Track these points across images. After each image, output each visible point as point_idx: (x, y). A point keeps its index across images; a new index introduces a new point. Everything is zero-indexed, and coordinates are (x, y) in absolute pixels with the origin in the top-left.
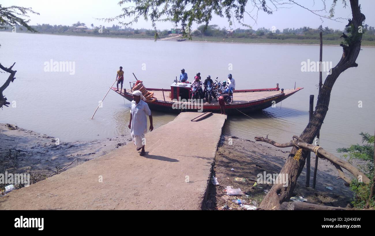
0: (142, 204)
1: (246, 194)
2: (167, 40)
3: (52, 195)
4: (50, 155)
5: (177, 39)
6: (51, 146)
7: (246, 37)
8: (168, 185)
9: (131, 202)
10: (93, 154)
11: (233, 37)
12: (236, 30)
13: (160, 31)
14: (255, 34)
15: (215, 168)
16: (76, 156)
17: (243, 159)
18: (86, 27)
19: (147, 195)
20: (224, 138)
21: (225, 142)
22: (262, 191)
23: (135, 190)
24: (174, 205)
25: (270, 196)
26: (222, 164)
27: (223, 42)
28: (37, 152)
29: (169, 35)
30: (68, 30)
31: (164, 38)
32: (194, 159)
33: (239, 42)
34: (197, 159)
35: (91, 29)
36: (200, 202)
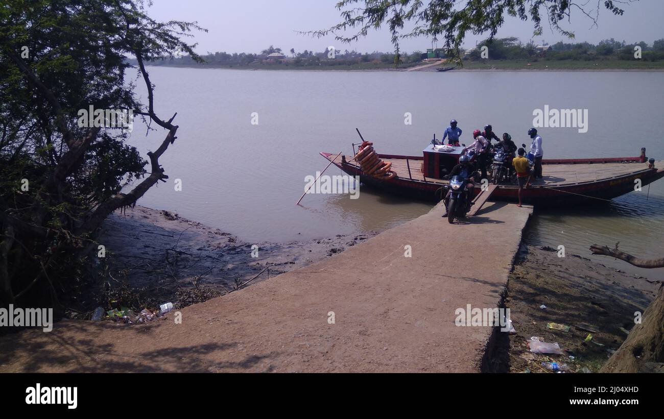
0: (373, 350)
1: (571, 353)
2: (419, 70)
3: (231, 322)
4: (225, 262)
5: (437, 67)
6: (227, 248)
7: (575, 59)
8: (418, 323)
9: (354, 345)
10: (291, 263)
11: (548, 60)
12: (555, 46)
13: (406, 54)
14: (594, 52)
15: (508, 301)
16: (264, 265)
17: (566, 290)
18: (282, 54)
19: (383, 336)
20: (527, 249)
21: (529, 257)
22: (603, 351)
23: (360, 325)
24: (429, 358)
25: (618, 358)
26: (521, 297)
27: (528, 70)
28: (207, 256)
29: (423, 61)
30: (254, 62)
31: (413, 66)
32: (466, 284)
33: (560, 68)
34: (473, 283)
35: (290, 58)
36: (478, 358)
